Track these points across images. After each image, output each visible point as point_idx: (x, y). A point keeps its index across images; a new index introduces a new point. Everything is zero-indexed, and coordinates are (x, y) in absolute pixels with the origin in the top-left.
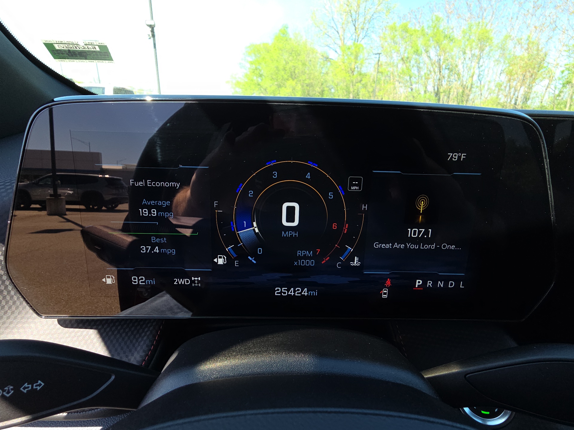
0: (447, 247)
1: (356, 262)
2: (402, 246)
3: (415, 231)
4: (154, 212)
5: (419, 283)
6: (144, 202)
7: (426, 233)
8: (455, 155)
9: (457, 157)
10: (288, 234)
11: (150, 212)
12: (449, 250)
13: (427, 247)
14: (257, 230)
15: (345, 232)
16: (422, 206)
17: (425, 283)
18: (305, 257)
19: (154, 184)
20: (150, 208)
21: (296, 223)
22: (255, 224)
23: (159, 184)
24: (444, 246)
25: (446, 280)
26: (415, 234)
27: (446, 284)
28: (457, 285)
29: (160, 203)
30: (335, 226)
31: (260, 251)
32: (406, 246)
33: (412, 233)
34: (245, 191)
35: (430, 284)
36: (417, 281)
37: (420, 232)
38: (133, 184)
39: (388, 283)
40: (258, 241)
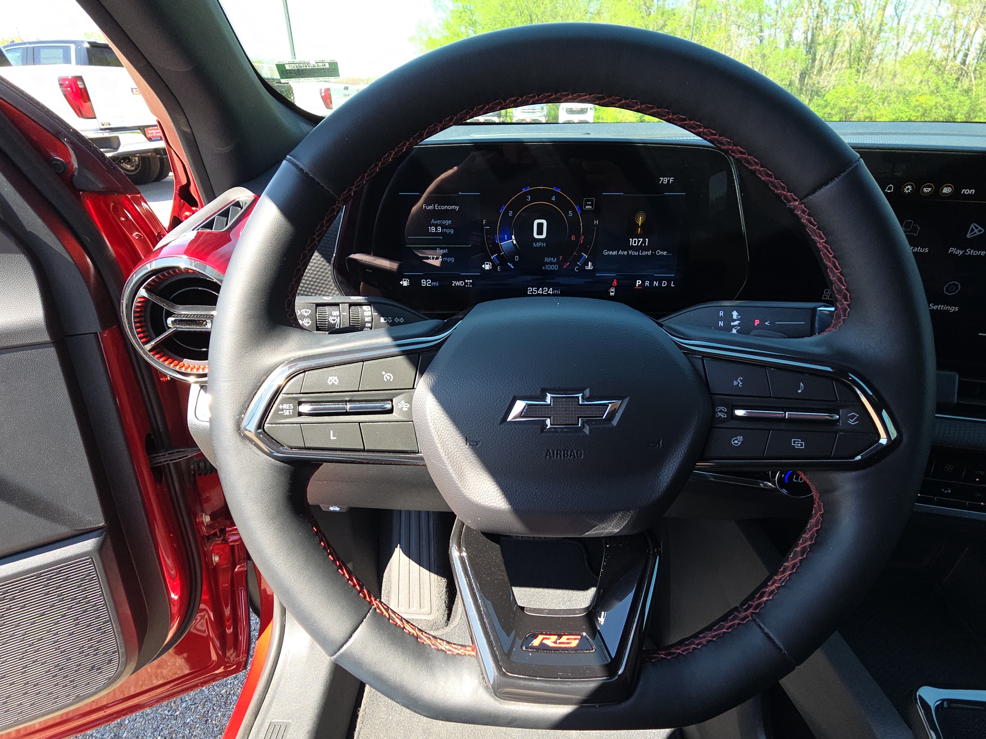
0: (661, 253)
1: (590, 267)
2: (626, 253)
3: (635, 241)
4: (440, 229)
5: (639, 282)
6: (433, 221)
7: (644, 242)
8: (665, 179)
9: (666, 181)
10: (538, 244)
11: (436, 230)
12: (662, 255)
13: (645, 253)
14: (515, 242)
15: (582, 242)
16: (640, 220)
17: (643, 283)
18: (551, 263)
19: (440, 208)
20: (436, 226)
21: (544, 236)
22: (513, 237)
23: (443, 208)
24: (658, 253)
25: (660, 280)
26: (635, 243)
27: (660, 283)
28: (669, 284)
29: (444, 222)
30: (573, 238)
31: (517, 258)
32: (628, 252)
33: (633, 242)
34: (507, 211)
35: (647, 283)
36: (638, 281)
37: (639, 241)
38: (425, 208)
39: (615, 283)
40: (516, 250)
